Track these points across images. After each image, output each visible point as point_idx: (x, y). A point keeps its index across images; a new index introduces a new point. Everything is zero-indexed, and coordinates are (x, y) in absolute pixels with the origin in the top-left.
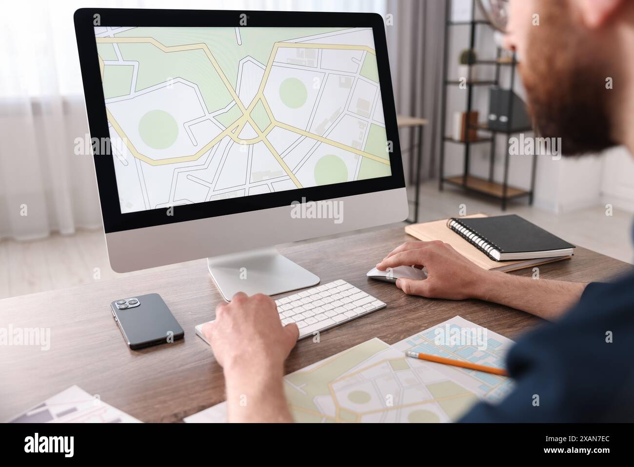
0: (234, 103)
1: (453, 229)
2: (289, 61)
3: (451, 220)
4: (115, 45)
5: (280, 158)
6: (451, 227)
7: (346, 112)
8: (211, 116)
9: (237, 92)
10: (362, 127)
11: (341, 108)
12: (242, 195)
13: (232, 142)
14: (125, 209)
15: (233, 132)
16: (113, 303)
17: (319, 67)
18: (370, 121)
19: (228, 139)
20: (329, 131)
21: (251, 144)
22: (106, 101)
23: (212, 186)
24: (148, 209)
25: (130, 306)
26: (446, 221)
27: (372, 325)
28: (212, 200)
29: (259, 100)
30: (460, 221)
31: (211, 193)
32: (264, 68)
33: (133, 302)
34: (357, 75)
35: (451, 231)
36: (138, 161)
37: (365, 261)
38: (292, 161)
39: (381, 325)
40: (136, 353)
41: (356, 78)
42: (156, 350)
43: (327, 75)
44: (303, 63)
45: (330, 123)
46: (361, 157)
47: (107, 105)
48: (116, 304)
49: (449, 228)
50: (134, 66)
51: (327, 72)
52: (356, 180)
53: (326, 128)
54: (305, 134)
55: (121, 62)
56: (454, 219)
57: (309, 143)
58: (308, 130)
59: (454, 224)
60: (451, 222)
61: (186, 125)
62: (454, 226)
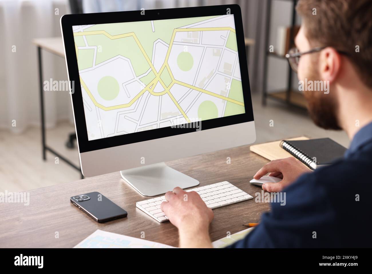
0: (151, 69)
1: (284, 148)
2: (183, 41)
3: (283, 142)
4: (84, 37)
5: (177, 104)
6: (283, 147)
7: (217, 72)
8: (137, 79)
9: (153, 63)
10: (227, 81)
11: (214, 69)
12: (156, 128)
13: (150, 94)
14: (91, 138)
15: (150, 88)
16: (72, 198)
17: (200, 43)
18: (232, 77)
19: (147, 92)
20: (207, 85)
21: (160, 95)
22: (80, 72)
23: (139, 123)
24: (103, 137)
25: (84, 199)
26: (279, 142)
27: (239, 208)
28: (138, 131)
29: (165, 67)
30: (289, 143)
31: (138, 127)
32: (168, 46)
33: (85, 197)
34: (224, 47)
35: (283, 150)
36: (97, 108)
37: (226, 170)
38: (184, 105)
39: (244, 208)
40: (103, 225)
41: (223, 49)
42: (114, 223)
43: (205, 48)
44: (191, 41)
45: (207, 80)
46: (226, 101)
47: (80, 75)
48: (74, 198)
49: (282, 147)
50: (94, 49)
51: (206, 46)
52: (223, 116)
53: (205, 83)
54: (192, 87)
55: (87, 47)
56: (285, 141)
57: (195, 93)
58: (194, 85)
59: (285, 144)
60: (283, 143)
61: (124, 85)
62: (285, 146)
